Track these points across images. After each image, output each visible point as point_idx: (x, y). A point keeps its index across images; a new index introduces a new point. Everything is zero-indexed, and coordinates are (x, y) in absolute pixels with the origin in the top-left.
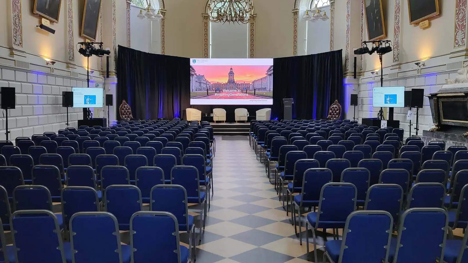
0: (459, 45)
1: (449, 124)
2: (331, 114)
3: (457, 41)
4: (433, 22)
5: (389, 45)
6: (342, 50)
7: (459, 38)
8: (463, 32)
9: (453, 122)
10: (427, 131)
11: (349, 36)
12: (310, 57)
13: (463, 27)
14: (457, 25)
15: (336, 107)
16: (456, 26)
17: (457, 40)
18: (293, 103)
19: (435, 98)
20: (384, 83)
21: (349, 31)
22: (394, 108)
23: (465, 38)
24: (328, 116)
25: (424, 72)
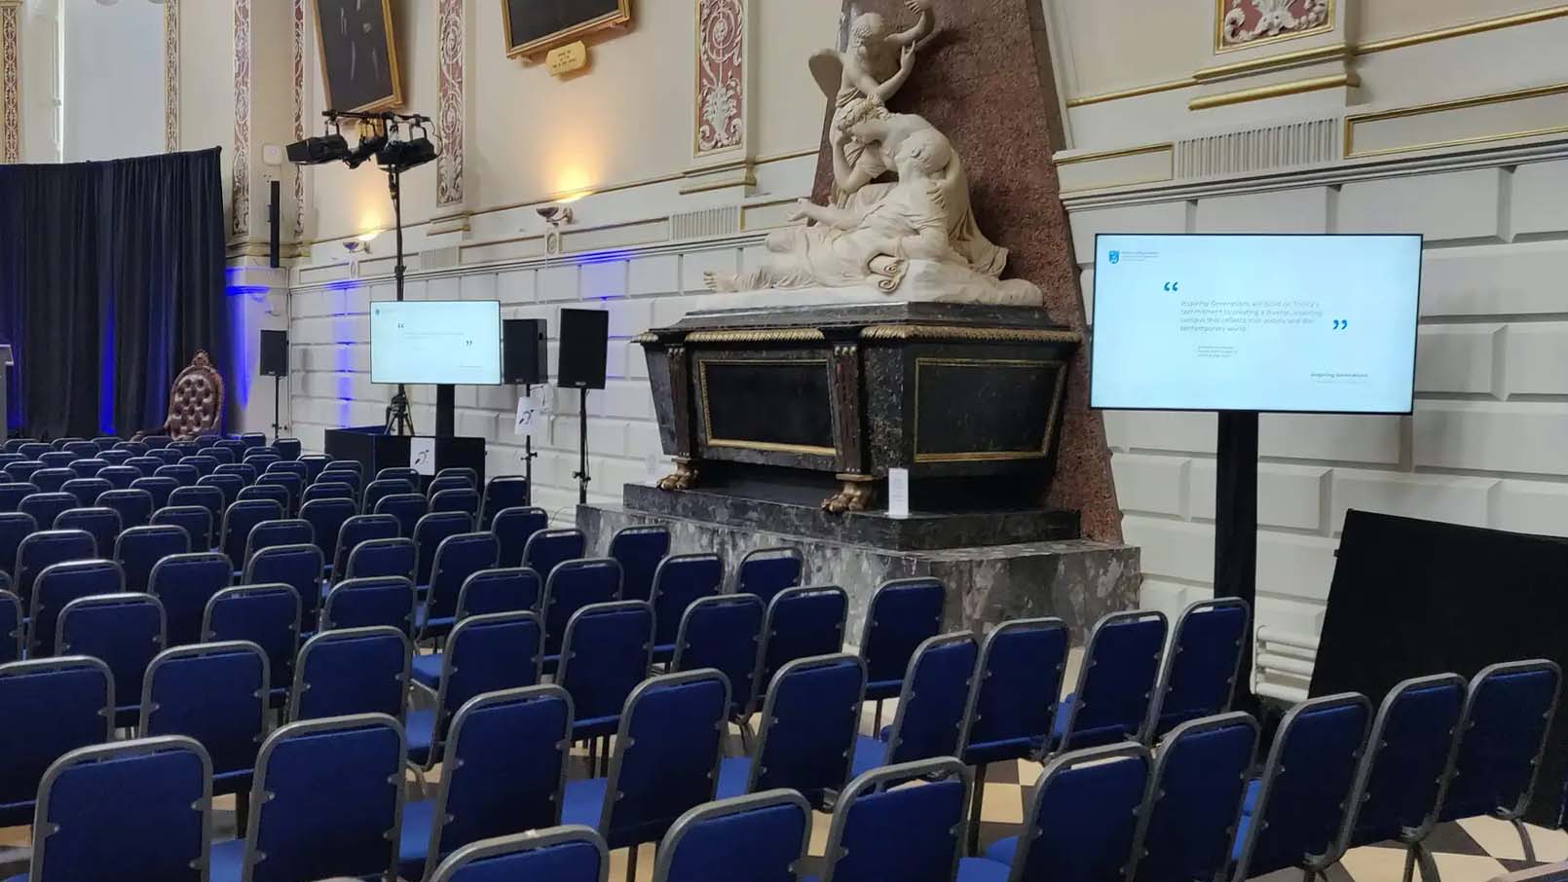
0: (717, 143)
1: (743, 458)
2: (178, 411)
3: (705, 128)
4: (604, 50)
5: (423, 136)
6: (219, 149)
7: (716, 115)
8: (731, 92)
9: (762, 452)
10: (644, 489)
11: (248, 96)
12: (84, 176)
13: (730, 74)
14: (706, 65)
15: (201, 383)
16: (701, 67)
17: (707, 122)
18: (12, 363)
19: (679, 347)
20: (406, 286)
21: (247, 73)
22: (456, 387)
23: (738, 115)
24: (169, 419)
25: (576, 245)
